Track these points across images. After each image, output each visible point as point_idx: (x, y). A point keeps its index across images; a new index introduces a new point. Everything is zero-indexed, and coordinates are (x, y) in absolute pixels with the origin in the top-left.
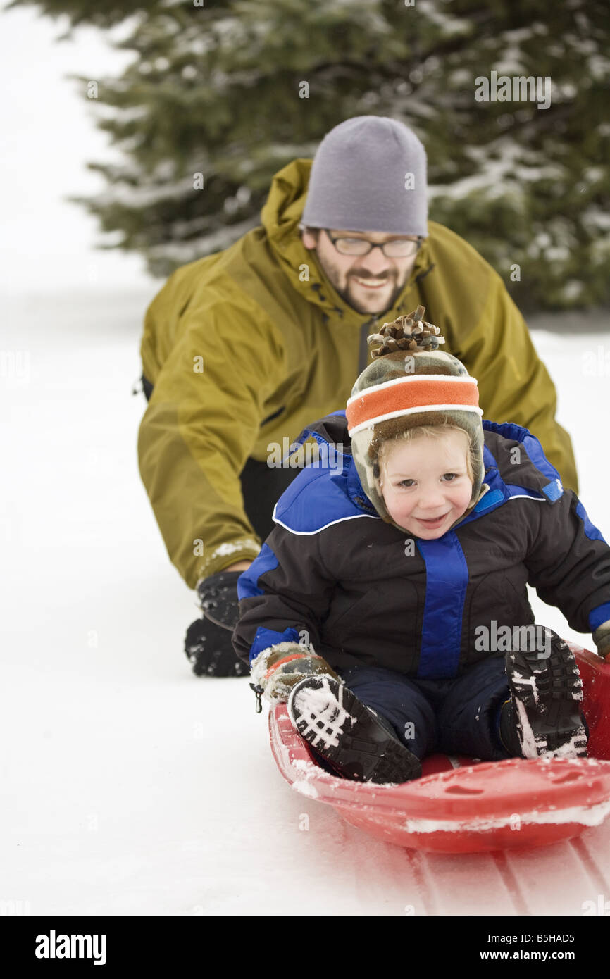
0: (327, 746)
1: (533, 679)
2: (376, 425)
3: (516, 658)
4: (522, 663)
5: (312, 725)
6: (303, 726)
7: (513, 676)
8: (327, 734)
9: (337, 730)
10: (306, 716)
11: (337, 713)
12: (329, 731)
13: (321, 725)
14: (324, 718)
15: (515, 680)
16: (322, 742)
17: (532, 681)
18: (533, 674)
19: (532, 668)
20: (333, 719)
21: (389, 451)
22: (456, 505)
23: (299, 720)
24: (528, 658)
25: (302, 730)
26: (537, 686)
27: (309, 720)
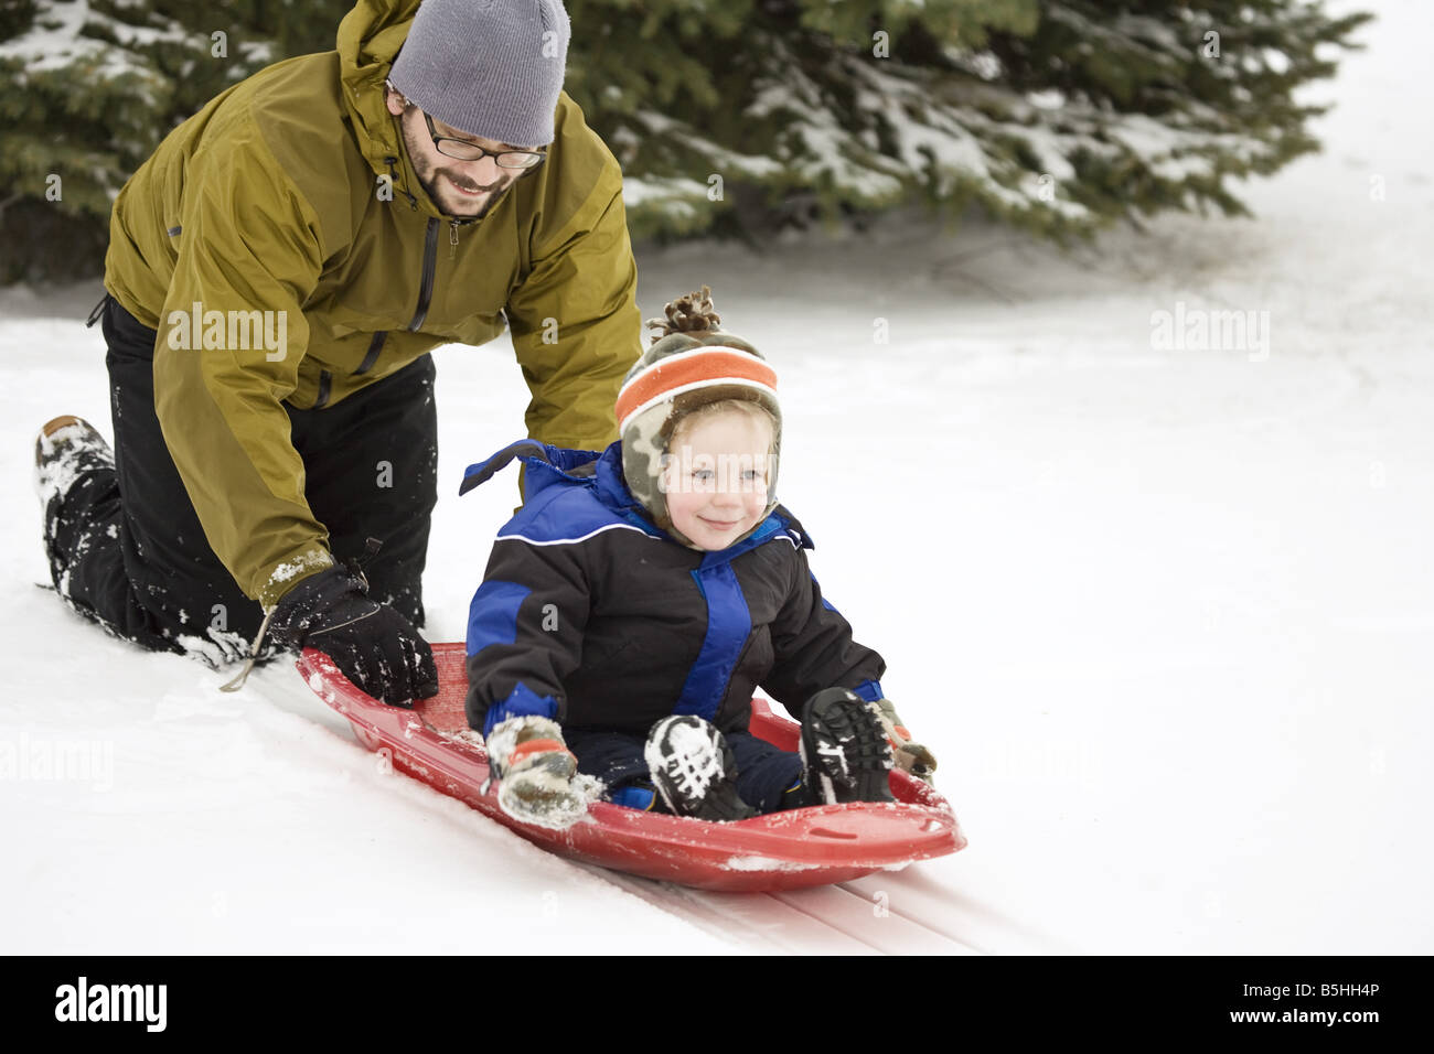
0: (693, 796)
1: (840, 748)
2: (676, 397)
3: (821, 727)
4: (828, 732)
5: (683, 768)
6: (674, 765)
7: (819, 747)
8: (696, 781)
9: (706, 782)
10: (678, 755)
11: (708, 760)
12: (699, 779)
13: (691, 769)
14: (696, 762)
15: (821, 751)
16: (689, 789)
17: (839, 751)
18: (839, 743)
19: (838, 735)
20: (704, 765)
21: (689, 428)
22: (751, 513)
23: (671, 758)
24: (834, 726)
25: (671, 769)
26: (846, 756)
27: (681, 761)
